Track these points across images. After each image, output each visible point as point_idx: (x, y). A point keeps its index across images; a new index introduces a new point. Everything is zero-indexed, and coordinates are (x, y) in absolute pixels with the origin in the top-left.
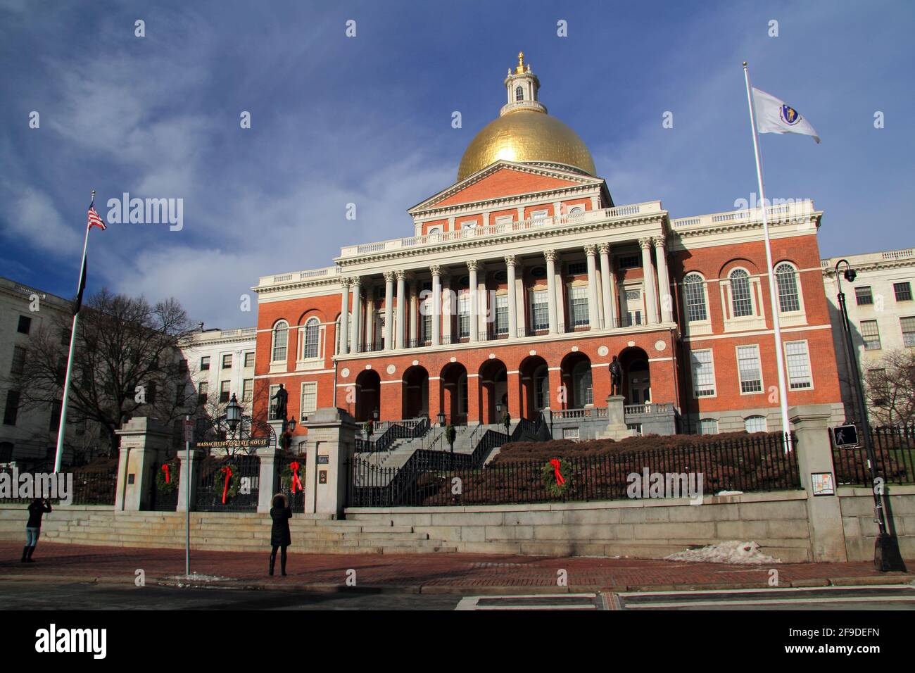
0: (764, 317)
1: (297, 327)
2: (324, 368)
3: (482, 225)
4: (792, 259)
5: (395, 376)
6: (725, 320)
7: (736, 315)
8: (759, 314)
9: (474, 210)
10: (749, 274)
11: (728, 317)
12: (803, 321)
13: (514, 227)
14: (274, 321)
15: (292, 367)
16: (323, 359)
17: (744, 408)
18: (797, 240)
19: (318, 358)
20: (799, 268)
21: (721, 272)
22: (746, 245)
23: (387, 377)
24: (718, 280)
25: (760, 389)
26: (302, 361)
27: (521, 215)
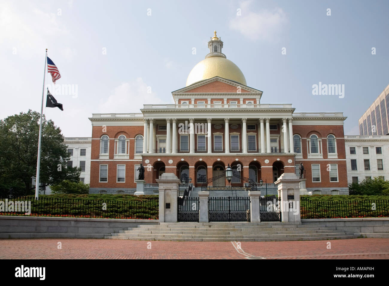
0: (322, 154)
1: (114, 139)
2: (129, 159)
3: (207, 103)
4: (334, 133)
5: (173, 165)
6: (308, 154)
7: (312, 153)
8: (320, 153)
9: (204, 97)
10: (318, 137)
11: (309, 153)
12: (337, 157)
13: (223, 106)
14: (101, 135)
15: (111, 157)
16: (129, 154)
17: (313, 187)
18: (337, 127)
19: (126, 154)
20: (336, 137)
21: (308, 136)
22: (317, 126)
23: (169, 165)
24: (306, 138)
25: (319, 181)
26: (117, 154)
27: (225, 102)
